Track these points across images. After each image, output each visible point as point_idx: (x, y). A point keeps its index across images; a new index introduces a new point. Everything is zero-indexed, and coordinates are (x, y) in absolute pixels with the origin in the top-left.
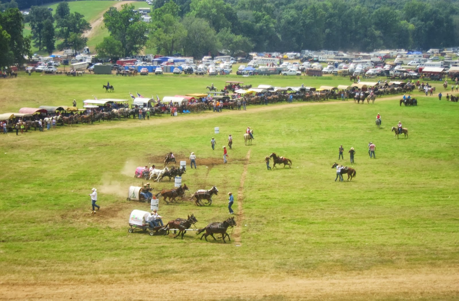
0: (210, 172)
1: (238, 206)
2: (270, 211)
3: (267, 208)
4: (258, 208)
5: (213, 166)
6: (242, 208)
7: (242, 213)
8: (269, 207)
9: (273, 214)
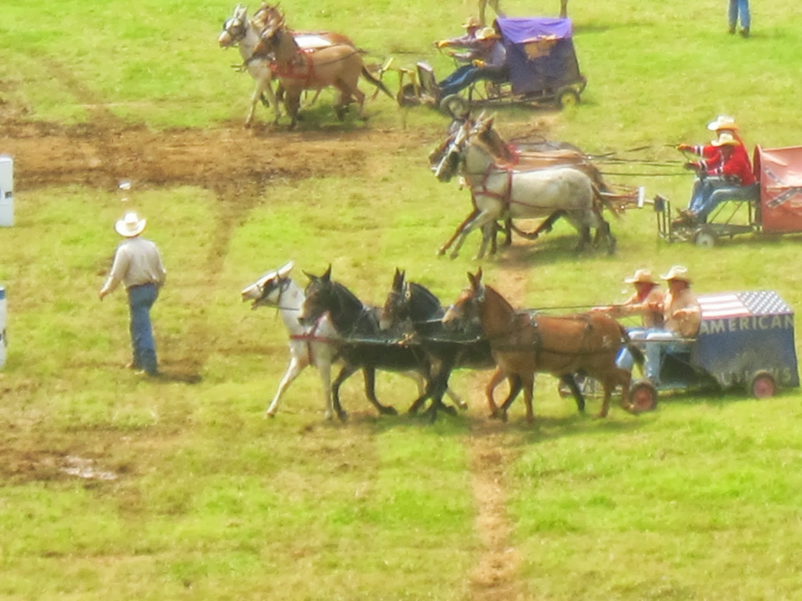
0: (241, 236)
1: (473, 513)
2: (737, 550)
3: (713, 527)
4: (641, 527)
5: (261, 190)
6: (504, 531)
7: (511, 567)
8: (726, 518)
9: (764, 572)
